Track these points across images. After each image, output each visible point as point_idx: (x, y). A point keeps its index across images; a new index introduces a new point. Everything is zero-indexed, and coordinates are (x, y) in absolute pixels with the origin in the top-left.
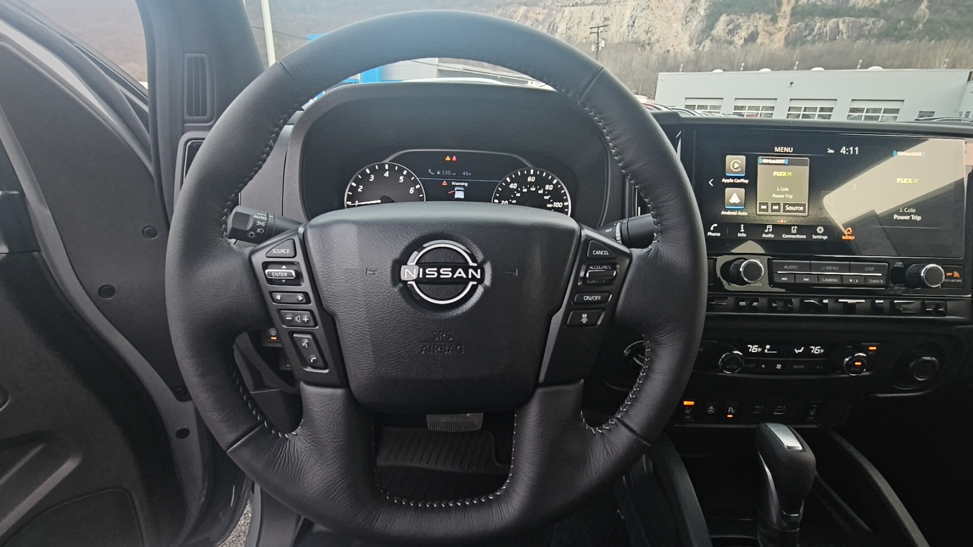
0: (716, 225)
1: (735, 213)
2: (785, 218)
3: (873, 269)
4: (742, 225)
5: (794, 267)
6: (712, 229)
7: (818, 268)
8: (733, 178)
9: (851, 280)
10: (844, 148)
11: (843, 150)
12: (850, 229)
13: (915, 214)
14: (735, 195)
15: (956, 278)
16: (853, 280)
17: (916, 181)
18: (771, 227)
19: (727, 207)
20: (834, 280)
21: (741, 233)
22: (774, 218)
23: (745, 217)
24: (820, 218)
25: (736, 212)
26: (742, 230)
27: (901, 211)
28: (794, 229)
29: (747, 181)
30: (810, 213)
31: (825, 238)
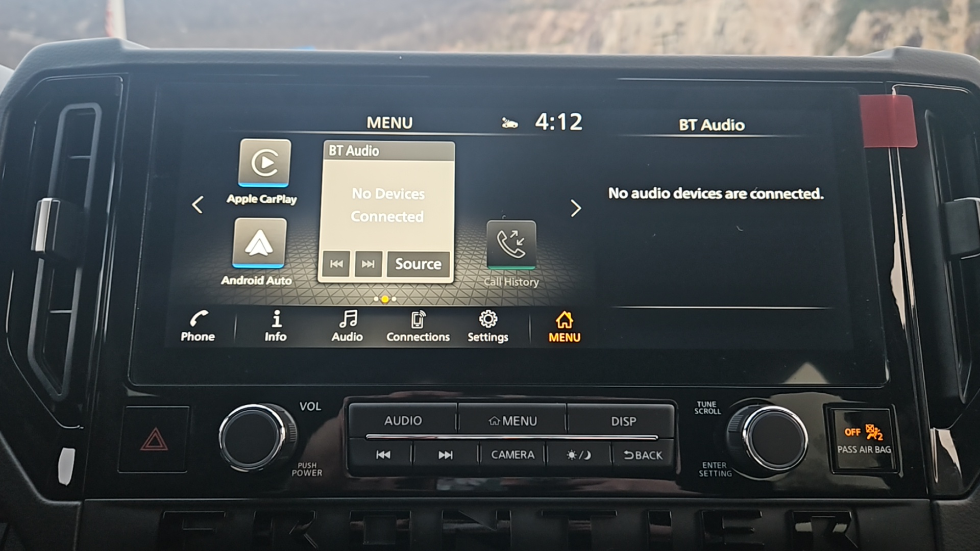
0: (204, 313)
1: (259, 281)
2: (393, 290)
3: (632, 420)
4: (277, 312)
5: (412, 421)
6: (193, 323)
7: (477, 421)
8: (257, 192)
9: (572, 455)
10: (544, 116)
11: (542, 121)
12: (569, 315)
14: (260, 234)
15: (874, 442)
16: (577, 454)
18: (356, 315)
19: (235, 266)
20: (523, 454)
21: (274, 331)
22: (363, 290)
23: (285, 291)
24: (488, 289)
25: (263, 278)
26: (277, 325)
28: (417, 318)
29: (293, 201)
30: (460, 278)
31: (503, 339)
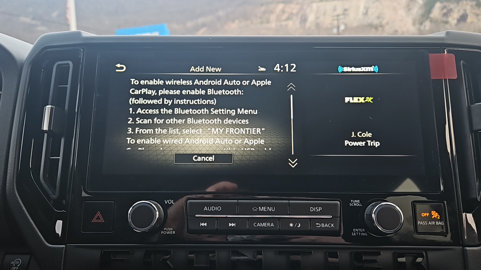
3: (320, 209)
5: (217, 209)
7: (247, 209)
9: (291, 225)
10: (278, 65)
11: (277, 68)
13: (372, 139)
15: (435, 220)
16: (294, 224)
17: (369, 99)
20: (269, 224)
27: (353, 136)
